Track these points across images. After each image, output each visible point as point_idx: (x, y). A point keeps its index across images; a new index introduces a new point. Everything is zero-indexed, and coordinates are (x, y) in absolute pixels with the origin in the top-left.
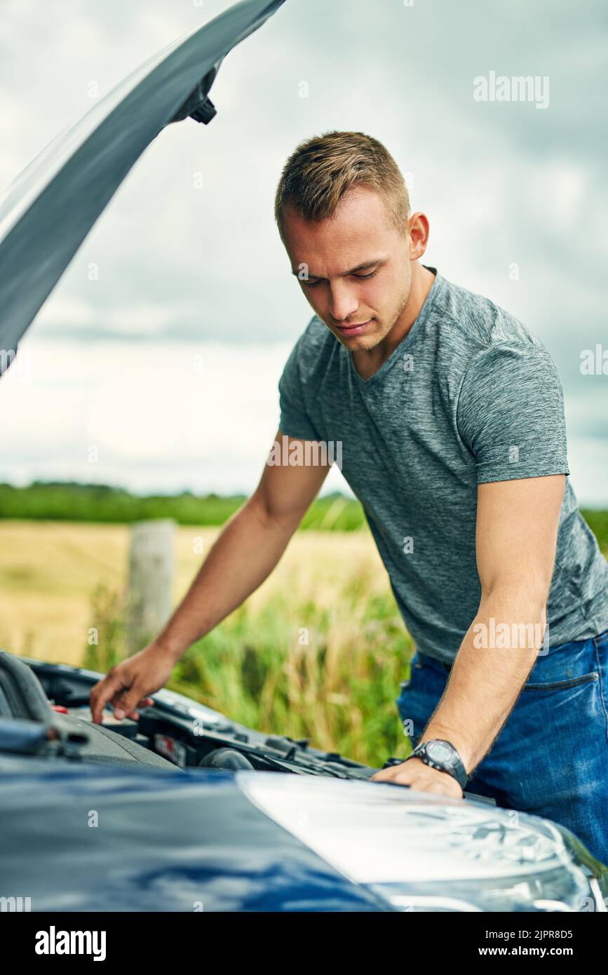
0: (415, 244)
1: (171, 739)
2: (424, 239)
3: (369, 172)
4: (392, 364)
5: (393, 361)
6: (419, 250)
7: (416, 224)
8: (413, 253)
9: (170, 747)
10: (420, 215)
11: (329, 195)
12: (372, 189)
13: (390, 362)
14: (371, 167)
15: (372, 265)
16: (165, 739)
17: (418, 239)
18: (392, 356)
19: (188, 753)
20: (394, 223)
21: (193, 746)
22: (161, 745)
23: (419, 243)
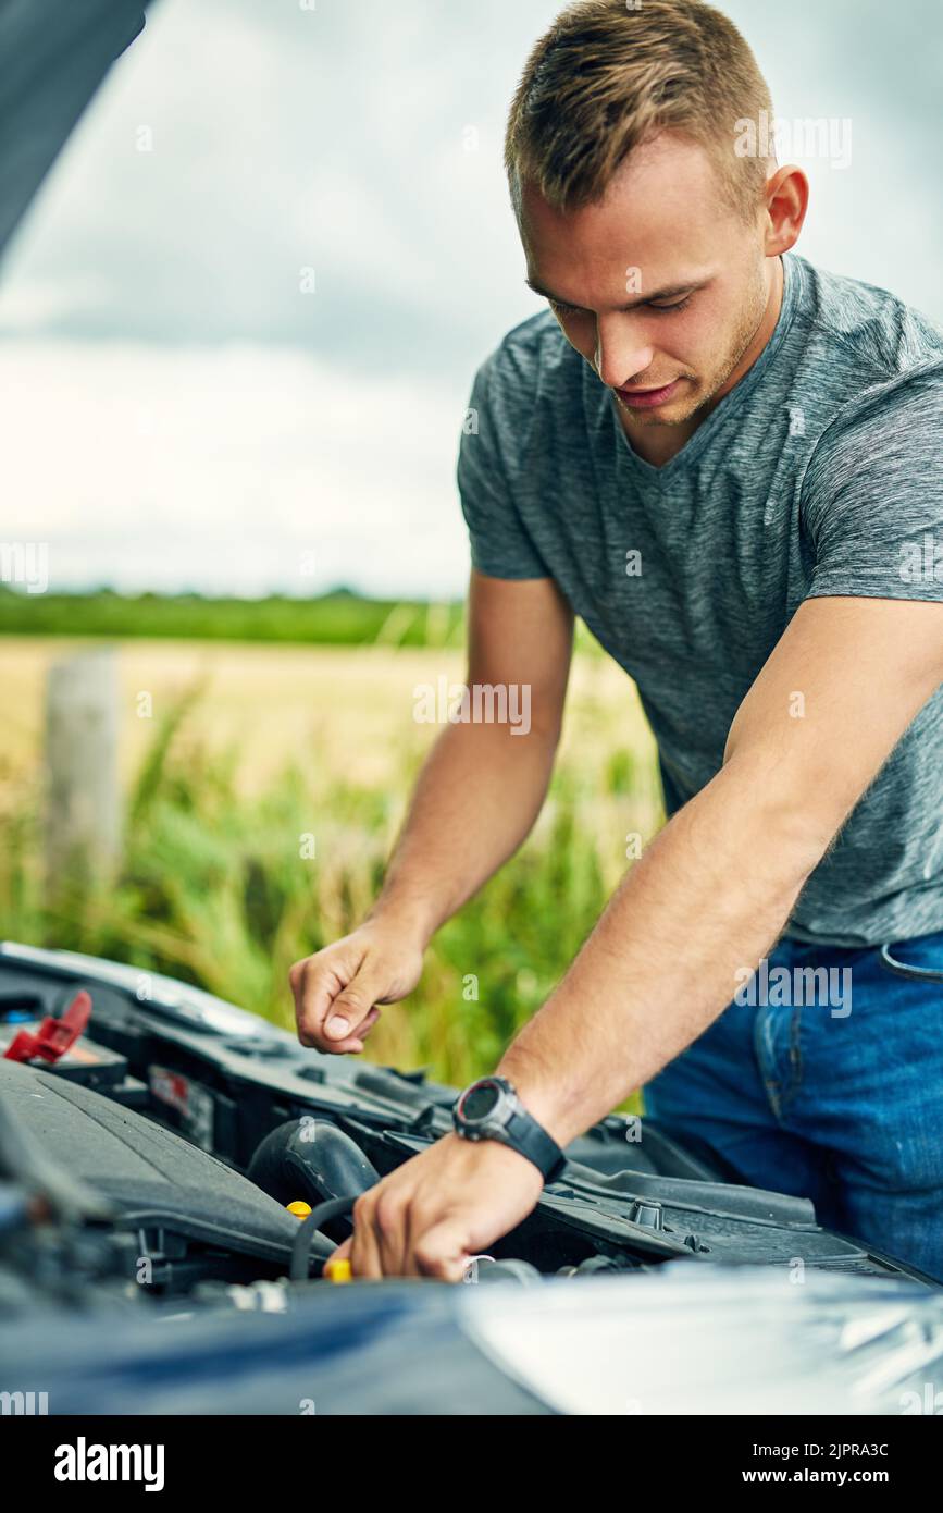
0: (778, 228)
1: (183, 1079)
2: (796, 217)
3: (687, 104)
4: (716, 427)
5: (718, 421)
6: (785, 238)
7: (783, 187)
8: (774, 242)
9: (180, 1090)
10: (790, 172)
11: (594, 160)
12: (690, 138)
13: (712, 424)
14: (692, 91)
15: (681, 290)
16: (170, 1076)
17: (786, 214)
18: (716, 412)
19: (218, 1110)
20: (733, 204)
21: (230, 1095)
22: (162, 1086)
23: (786, 223)
